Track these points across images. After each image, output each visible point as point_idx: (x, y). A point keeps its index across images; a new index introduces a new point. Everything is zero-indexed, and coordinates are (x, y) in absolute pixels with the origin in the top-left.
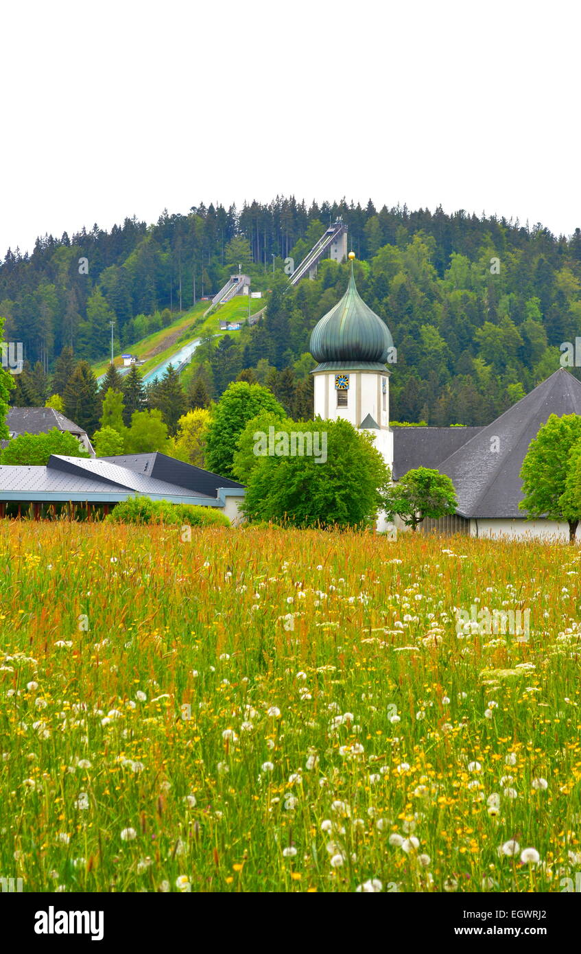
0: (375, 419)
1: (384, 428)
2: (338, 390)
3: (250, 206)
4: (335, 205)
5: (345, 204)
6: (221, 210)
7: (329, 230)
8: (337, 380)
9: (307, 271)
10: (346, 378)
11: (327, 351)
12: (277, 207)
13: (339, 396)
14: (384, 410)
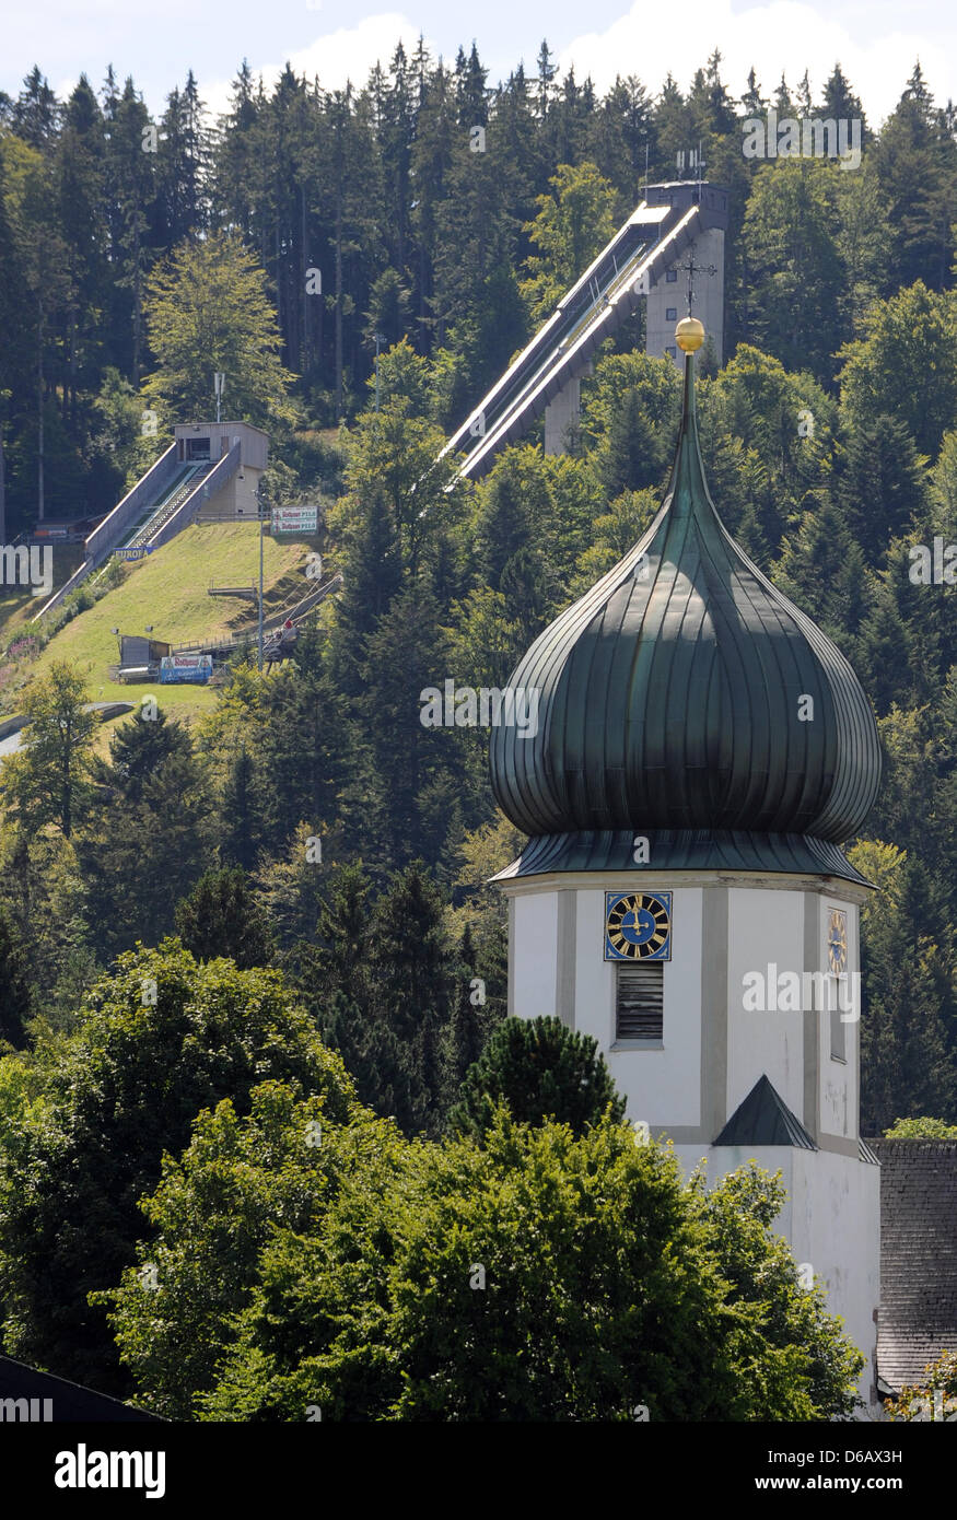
0: (792, 1097)
1: (838, 1145)
2: (620, 964)
3: (270, 93)
4: (671, 93)
5: (719, 92)
6: (131, 112)
7: (645, 215)
8: (617, 914)
9: (536, 410)
10: (656, 908)
11: (570, 776)
12: (394, 102)
13: (623, 993)
14: (838, 1056)
